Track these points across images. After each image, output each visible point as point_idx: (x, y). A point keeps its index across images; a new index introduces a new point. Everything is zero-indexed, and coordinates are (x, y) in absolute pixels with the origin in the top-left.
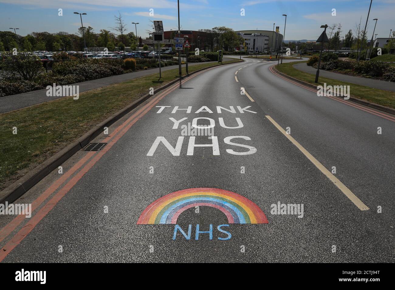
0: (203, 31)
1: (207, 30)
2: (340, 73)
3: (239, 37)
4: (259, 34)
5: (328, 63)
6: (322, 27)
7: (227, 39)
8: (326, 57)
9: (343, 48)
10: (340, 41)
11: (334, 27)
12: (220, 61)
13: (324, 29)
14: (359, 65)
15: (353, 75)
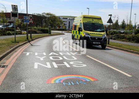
0: (35, 14)
1: (38, 14)
2: (120, 41)
3: (60, 20)
4: (72, 19)
5: (114, 36)
6: (109, 15)
7: (51, 20)
8: (112, 33)
9: (121, 29)
10: (119, 25)
11: (115, 16)
12: (50, 33)
13: (110, 16)
14: (129, 36)
15: (127, 42)
